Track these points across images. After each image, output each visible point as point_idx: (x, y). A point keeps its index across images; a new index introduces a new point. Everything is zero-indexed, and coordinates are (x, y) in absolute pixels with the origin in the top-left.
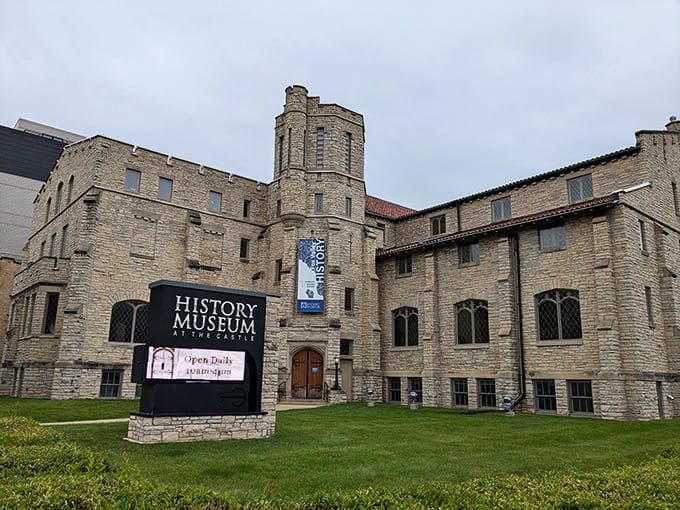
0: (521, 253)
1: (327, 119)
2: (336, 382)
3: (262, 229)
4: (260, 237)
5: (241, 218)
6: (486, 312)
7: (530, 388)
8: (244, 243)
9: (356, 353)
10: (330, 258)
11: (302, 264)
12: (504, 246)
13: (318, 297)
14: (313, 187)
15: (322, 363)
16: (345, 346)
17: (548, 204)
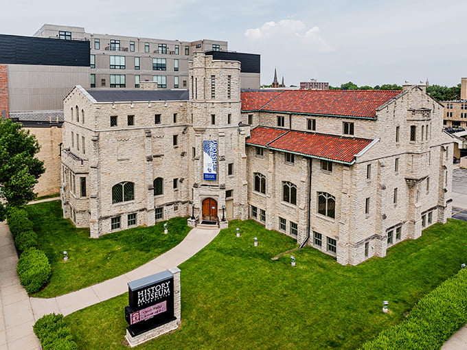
0: (312, 169)
1: (217, 70)
2: (223, 216)
3: (184, 127)
4: (183, 133)
5: (173, 124)
6: (296, 190)
7: (311, 234)
8: (175, 137)
9: (235, 196)
10: (219, 151)
11: (205, 154)
12: (305, 163)
13: (213, 172)
14: (210, 111)
15: (217, 204)
16: (229, 193)
17: (333, 131)
